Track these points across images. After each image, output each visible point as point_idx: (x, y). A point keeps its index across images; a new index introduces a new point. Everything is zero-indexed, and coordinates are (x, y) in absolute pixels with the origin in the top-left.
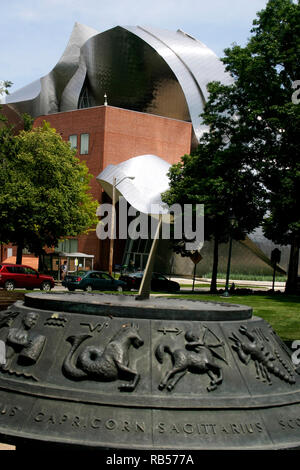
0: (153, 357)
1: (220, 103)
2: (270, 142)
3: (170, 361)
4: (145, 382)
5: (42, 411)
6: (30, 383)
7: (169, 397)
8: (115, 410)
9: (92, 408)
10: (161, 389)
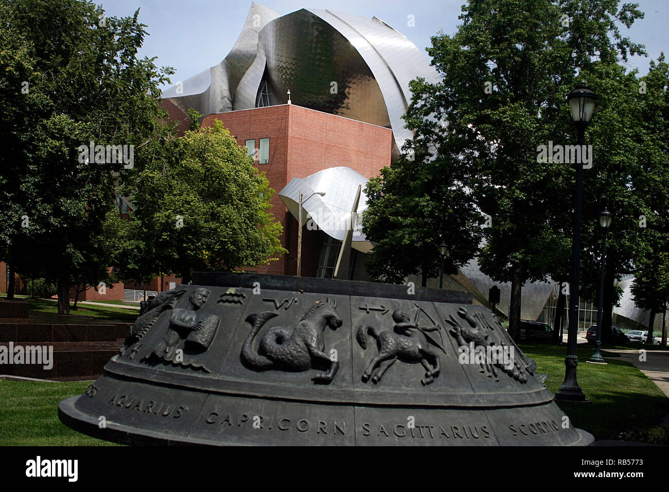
0: (355, 341)
1: (425, 105)
2: (483, 154)
3: (375, 346)
4: (344, 372)
5: (216, 411)
6: (200, 375)
7: (375, 390)
8: (307, 407)
9: (279, 405)
10: (364, 380)
